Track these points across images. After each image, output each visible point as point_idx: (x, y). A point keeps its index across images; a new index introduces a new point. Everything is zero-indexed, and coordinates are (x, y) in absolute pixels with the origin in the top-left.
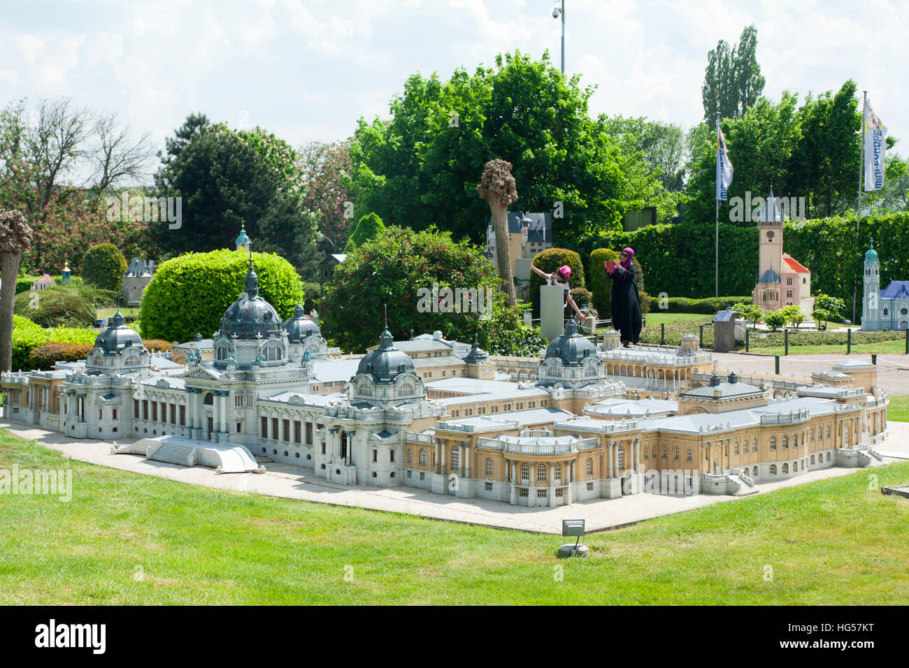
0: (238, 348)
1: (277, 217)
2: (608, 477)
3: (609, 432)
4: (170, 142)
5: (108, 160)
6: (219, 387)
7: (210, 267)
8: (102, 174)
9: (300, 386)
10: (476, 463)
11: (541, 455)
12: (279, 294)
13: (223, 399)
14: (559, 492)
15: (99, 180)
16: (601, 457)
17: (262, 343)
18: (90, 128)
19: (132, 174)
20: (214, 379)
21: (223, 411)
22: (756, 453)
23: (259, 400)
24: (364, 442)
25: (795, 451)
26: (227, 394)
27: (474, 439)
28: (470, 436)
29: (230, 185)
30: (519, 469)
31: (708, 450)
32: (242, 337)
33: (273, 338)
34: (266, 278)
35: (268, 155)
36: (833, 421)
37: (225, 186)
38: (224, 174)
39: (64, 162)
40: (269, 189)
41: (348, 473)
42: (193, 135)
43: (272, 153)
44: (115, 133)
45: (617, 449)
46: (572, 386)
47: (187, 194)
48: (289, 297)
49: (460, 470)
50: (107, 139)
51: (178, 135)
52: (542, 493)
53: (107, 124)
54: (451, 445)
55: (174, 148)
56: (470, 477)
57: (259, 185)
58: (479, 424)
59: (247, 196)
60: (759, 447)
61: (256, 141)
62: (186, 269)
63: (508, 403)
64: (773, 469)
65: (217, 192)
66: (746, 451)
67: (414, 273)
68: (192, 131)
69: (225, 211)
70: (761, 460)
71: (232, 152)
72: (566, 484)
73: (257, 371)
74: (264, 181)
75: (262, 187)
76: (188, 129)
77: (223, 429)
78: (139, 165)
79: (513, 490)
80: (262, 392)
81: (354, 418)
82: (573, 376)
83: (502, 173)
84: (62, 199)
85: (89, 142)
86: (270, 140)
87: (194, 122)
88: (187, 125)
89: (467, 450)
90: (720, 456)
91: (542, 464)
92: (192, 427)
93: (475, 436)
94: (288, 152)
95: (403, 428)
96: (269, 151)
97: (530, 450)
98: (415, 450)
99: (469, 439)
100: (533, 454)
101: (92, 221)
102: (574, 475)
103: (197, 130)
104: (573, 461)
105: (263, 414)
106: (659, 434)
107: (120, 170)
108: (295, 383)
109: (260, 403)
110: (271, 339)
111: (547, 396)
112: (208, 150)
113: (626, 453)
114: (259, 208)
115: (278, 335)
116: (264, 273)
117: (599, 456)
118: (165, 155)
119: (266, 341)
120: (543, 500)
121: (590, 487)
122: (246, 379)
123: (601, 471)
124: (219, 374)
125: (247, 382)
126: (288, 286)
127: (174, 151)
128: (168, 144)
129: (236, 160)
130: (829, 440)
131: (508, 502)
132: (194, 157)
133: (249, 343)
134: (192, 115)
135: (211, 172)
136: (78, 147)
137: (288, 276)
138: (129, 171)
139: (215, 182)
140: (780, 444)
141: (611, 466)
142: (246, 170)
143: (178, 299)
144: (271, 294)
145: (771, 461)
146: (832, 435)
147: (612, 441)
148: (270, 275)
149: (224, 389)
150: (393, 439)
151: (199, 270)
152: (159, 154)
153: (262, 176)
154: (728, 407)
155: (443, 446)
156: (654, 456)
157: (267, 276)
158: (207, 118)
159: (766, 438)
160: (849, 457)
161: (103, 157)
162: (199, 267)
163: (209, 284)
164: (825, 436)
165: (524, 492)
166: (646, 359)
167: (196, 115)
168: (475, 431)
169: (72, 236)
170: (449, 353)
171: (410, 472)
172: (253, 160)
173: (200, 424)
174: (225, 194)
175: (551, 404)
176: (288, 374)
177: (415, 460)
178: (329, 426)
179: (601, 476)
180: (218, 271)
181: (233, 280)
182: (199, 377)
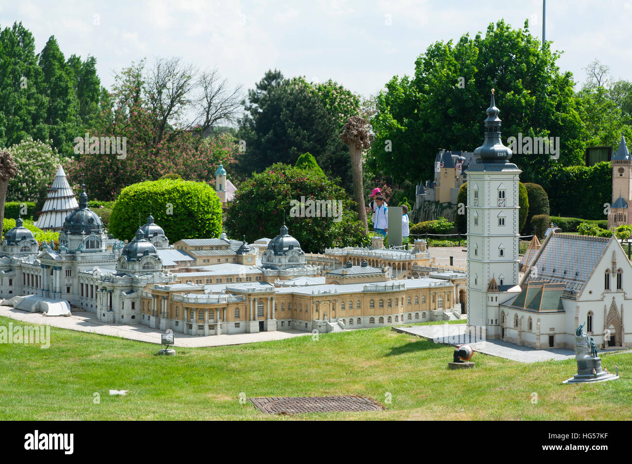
0: (71, 240)
1: (333, 153)
2: (250, 320)
3: (250, 292)
4: (252, 93)
5: (210, 106)
6: (55, 264)
7: (151, 191)
8: (204, 118)
9: (109, 265)
10: (171, 309)
11: (199, 304)
12: (200, 210)
13: (58, 272)
14: (212, 327)
15: (202, 123)
16: (246, 308)
17: (85, 238)
18: (194, 82)
19: (228, 118)
20: (53, 259)
21: (58, 280)
22: (360, 310)
23: (79, 272)
24: (118, 297)
25: (390, 309)
26: (60, 268)
27: (170, 295)
28: (168, 293)
29: (296, 127)
30: (189, 312)
31: (317, 306)
32: (73, 234)
33: (93, 234)
34: (190, 200)
35: (337, 103)
36: (428, 292)
37: (291, 128)
38: (291, 118)
39: (174, 109)
40: (327, 131)
41: (109, 316)
42: (269, 87)
43: (340, 101)
44: (215, 86)
45: (256, 303)
46: (278, 267)
47: (261, 134)
48: (208, 213)
49: (152, 312)
50: (209, 90)
51: (258, 88)
52: (201, 327)
53: (209, 78)
54: (160, 298)
55: (254, 98)
56: (167, 318)
57: (319, 129)
58: (174, 287)
59: (309, 136)
60: (362, 306)
61: (328, 92)
62: (136, 192)
63: (229, 278)
64: (372, 320)
65: (285, 132)
66: (351, 308)
67: (280, 197)
68: (270, 84)
69: (291, 148)
70: (364, 314)
71: (298, 101)
72: (217, 322)
73: (79, 255)
74: (323, 124)
75: (322, 129)
76: (266, 82)
77: (58, 290)
78: (235, 110)
79: (185, 325)
80: (83, 269)
81: (113, 282)
82: (280, 262)
83: (357, 125)
84: (172, 139)
85: (194, 93)
86: (339, 91)
87: (272, 77)
88: (266, 79)
89: (166, 301)
90: (328, 310)
91: (201, 309)
92: (43, 290)
93: (170, 293)
94: (352, 101)
95: (140, 289)
96: (338, 100)
97: (193, 301)
98: (146, 302)
99: (167, 295)
100: (194, 303)
101: (194, 155)
102: (225, 318)
103: (274, 83)
104: (224, 309)
105: (82, 281)
106: (293, 295)
107: (218, 114)
108: (105, 263)
109: (80, 275)
110: (92, 235)
111: (260, 274)
112: (279, 99)
113: (265, 306)
114: (319, 146)
115: (98, 233)
116: (189, 196)
117: (244, 307)
118: (248, 104)
119: (88, 236)
120: (201, 331)
121: (237, 325)
122: (73, 260)
123: (246, 316)
124: (55, 256)
125: (74, 261)
126: (208, 204)
127: (254, 100)
128: (250, 94)
129: (302, 107)
130: (425, 305)
131: (183, 333)
132: (269, 105)
133: (77, 237)
134: (270, 71)
135: (281, 117)
136: (186, 97)
137: (209, 198)
138: (226, 116)
139: (284, 124)
140: (377, 304)
141: (252, 313)
142: (310, 115)
143: (129, 213)
144: (194, 211)
145: (370, 315)
146: (428, 301)
147: (252, 298)
148: (193, 197)
149: (59, 265)
150: (133, 295)
151: (144, 193)
152: (243, 103)
153: (322, 120)
154: (353, 281)
155: (156, 299)
156: (289, 309)
157: (191, 197)
158: (281, 74)
159: (367, 300)
160: (437, 316)
161: (206, 105)
162: (144, 191)
163: (149, 203)
164: (421, 301)
165: (190, 327)
166: (382, 255)
167: (273, 72)
168: (171, 290)
169: (178, 167)
170: (227, 247)
171: (144, 316)
172: (315, 107)
173: (49, 288)
174: (291, 134)
175: (264, 279)
176: (101, 257)
177: (146, 308)
178: (100, 287)
179: (246, 319)
180: (156, 194)
181: (166, 200)
182: (46, 258)
